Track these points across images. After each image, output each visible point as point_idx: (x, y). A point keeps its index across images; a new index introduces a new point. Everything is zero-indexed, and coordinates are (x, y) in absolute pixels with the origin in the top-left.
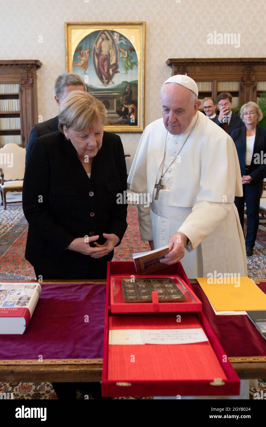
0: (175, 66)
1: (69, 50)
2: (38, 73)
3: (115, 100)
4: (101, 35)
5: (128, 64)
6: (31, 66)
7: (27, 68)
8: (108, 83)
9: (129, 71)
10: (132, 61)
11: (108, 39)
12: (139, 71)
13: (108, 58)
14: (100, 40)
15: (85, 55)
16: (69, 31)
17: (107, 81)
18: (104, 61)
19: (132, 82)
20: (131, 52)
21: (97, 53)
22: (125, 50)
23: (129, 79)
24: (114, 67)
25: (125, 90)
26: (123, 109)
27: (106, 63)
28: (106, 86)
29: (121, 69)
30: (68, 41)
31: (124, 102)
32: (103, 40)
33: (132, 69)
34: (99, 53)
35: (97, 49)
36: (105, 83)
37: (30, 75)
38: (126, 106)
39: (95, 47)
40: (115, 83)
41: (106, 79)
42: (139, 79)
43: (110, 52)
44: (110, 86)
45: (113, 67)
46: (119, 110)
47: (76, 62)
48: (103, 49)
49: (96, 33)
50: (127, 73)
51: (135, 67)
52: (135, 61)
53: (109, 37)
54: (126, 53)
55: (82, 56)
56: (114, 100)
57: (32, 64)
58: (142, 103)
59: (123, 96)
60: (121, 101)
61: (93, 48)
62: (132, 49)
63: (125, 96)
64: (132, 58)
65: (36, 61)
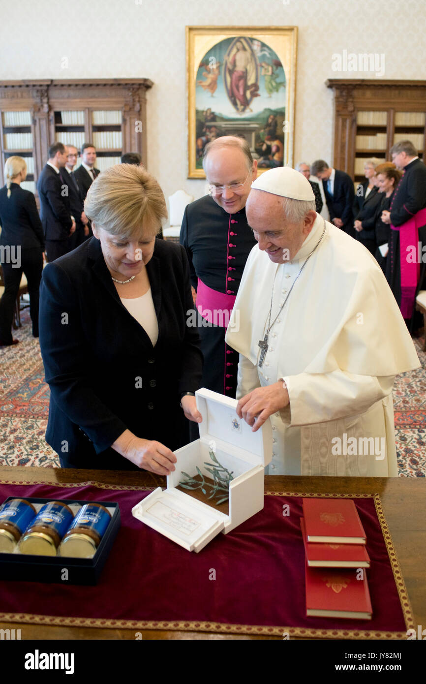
0: (337, 88)
1: (191, 64)
2: (149, 95)
3: (253, 135)
4: (235, 44)
5: (272, 85)
6: (137, 86)
7: (133, 89)
8: (243, 110)
9: (274, 94)
10: (279, 80)
11: (244, 49)
12: (287, 94)
13: (245, 75)
14: (235, 50)
15: (213, 71)
16: (191, 38)
17: (242, 107)
18: (239, 80)
19: (277, 109)
20: (277, 68)
21: (229, 69)
22: (268, 65)
23: (274, 105)
24: (253, 89)
25: (268, 121)
26: (264, 147)
27: (241, 82)
28: (241, 115)
29: (262, 91)
30: (190, 52)
31: (266, 137)
32: (238, 50)
33: (277, 91)
34: (233, 69)
35: (230, 63)
36: (240, 110)
37: (137, 99)
38: (269, 143)
39: (226, 60)
40: (254, 110)
41: (242, 105)
42: (287, 106)
43: (248, 68)
44: (247, 114)
45: (252, 87)
46: (258, 147)
47: (200, 80)
48: (238, 63)
49: (228, 42)
50: (270, 97)
51: (281, 88)
52: (282, 81)
53: (247, 47)
54: (270, 69)
55: (209, 71)
56: (251, 134)
57: (140, 84)
58: (291, 139)
59: (264, 129)
60: (261, 136)
62: (278, 64)
63: (267, 129)
64: (278, 76)
65: (145, 80)
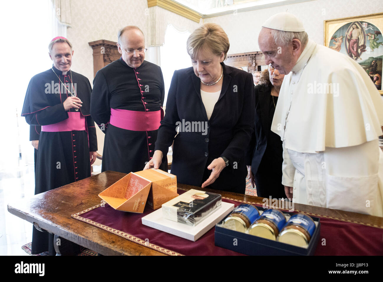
1: (327, 38)
4: (352, 25)
5: (374, 45)
10: (378, 41)
11: (357, 28)
13: (357, 41)
14: (352, 29)
15: (339, 41)
16: (327, 26)
17: (356, 58)
18: (354, 44)
19: (377, 57)
20: (378, 35)
21: (348, 39)
22: (372, 34)
23: (375, 55)
24: (362, 47)
25: (371, 64)
27: (355, 45)
29: (368, 49)
30: (326, 33)
31: (370, 72)
32: (354, 29)
33: (377, 47)
34: (350, 39)
35: (349, 36)
36: (354, 59)
39: (346, 35)
40: (362, 59)
41: (355, 57)
43: (360, 37)
47: (331, 46)
49: (348, 25)
50: (373, 51)
51: (380, 46)
53: (359, 26)
54: (373, 36)
55: (337, 42)
59: (369, 68)
61: (345, 36)
62: (379, 33)
64: (378, 39)
